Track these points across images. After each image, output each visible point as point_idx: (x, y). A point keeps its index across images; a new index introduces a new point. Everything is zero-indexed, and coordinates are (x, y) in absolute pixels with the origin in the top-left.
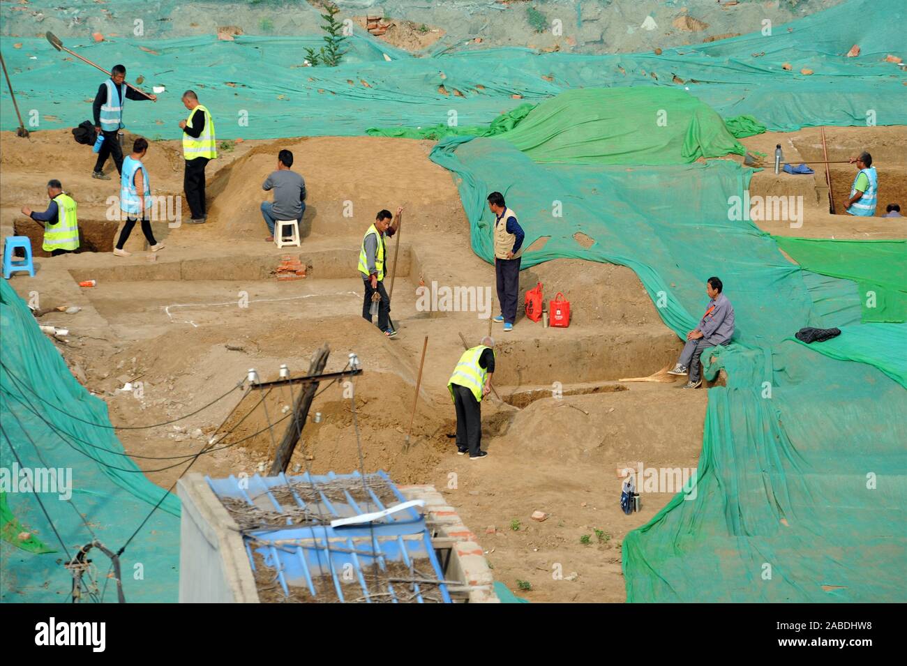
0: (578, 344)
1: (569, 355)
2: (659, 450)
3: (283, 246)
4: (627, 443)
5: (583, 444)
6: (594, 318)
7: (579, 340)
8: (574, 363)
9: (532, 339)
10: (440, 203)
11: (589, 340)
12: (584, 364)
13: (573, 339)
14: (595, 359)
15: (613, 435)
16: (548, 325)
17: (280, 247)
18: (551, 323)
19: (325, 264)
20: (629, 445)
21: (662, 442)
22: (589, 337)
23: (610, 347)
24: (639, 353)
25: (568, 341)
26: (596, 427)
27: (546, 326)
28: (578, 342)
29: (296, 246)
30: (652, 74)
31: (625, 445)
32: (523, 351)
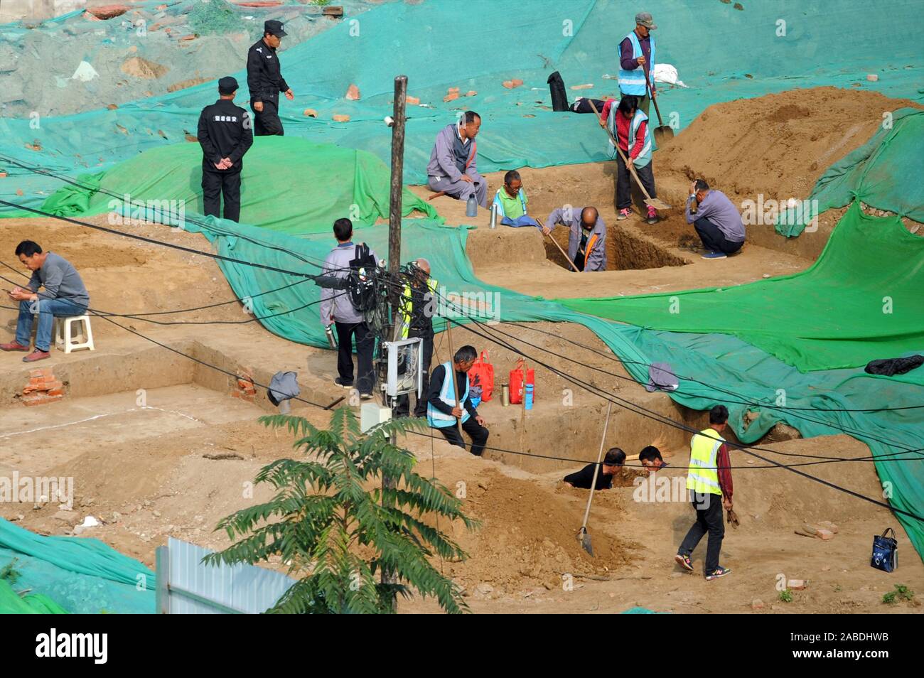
0: (560, 421)
1: (550, 435)
2: (836, 507)
3: (73, 351)
4: (799, 503)
5: (752, 509)
6: (559, 388)
7: (561, 415)
8: (555, 445)
9: (507, 420)
10: (190, 286)
11: (573, 414)
12: (567, 445)
13: (555, 414)
14: (579, 437)
15: (779, 496)
16: (510, 401)
17: (68, 351)
18: (514, 399)
19: (85, 377)
20: (802, 505)
21: (836, 497)
22: (573, 410)
23: (596, 420)
24: (628, 424)
25: (550, 417)
26: (760, 488)
27: (506, 404)
28: (560, 417)
29: (88, 349)
30: (160, 132)
31: (798, 505)
32: (498, 435)
